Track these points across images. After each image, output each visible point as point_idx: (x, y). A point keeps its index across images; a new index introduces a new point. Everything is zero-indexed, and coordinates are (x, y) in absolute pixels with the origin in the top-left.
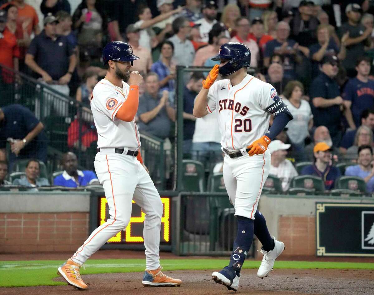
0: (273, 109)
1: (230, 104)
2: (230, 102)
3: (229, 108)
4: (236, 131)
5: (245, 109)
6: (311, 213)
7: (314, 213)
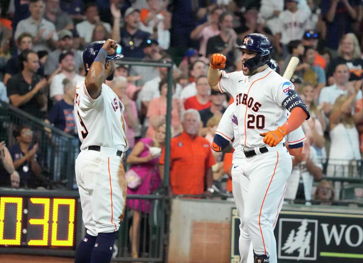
0: (288, 103)
1: (244, 99)
2: (244, 97)
3: (243, 103)
4: (249, 127)
5: (257, 106)
6: (227, 219)
7: (229, 219)
